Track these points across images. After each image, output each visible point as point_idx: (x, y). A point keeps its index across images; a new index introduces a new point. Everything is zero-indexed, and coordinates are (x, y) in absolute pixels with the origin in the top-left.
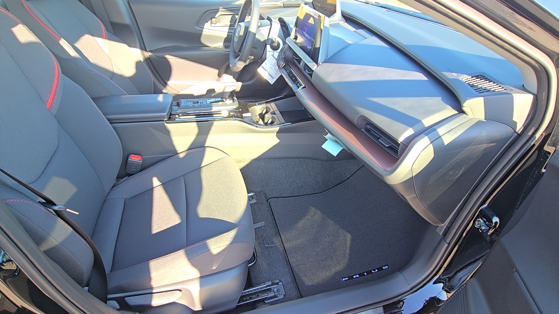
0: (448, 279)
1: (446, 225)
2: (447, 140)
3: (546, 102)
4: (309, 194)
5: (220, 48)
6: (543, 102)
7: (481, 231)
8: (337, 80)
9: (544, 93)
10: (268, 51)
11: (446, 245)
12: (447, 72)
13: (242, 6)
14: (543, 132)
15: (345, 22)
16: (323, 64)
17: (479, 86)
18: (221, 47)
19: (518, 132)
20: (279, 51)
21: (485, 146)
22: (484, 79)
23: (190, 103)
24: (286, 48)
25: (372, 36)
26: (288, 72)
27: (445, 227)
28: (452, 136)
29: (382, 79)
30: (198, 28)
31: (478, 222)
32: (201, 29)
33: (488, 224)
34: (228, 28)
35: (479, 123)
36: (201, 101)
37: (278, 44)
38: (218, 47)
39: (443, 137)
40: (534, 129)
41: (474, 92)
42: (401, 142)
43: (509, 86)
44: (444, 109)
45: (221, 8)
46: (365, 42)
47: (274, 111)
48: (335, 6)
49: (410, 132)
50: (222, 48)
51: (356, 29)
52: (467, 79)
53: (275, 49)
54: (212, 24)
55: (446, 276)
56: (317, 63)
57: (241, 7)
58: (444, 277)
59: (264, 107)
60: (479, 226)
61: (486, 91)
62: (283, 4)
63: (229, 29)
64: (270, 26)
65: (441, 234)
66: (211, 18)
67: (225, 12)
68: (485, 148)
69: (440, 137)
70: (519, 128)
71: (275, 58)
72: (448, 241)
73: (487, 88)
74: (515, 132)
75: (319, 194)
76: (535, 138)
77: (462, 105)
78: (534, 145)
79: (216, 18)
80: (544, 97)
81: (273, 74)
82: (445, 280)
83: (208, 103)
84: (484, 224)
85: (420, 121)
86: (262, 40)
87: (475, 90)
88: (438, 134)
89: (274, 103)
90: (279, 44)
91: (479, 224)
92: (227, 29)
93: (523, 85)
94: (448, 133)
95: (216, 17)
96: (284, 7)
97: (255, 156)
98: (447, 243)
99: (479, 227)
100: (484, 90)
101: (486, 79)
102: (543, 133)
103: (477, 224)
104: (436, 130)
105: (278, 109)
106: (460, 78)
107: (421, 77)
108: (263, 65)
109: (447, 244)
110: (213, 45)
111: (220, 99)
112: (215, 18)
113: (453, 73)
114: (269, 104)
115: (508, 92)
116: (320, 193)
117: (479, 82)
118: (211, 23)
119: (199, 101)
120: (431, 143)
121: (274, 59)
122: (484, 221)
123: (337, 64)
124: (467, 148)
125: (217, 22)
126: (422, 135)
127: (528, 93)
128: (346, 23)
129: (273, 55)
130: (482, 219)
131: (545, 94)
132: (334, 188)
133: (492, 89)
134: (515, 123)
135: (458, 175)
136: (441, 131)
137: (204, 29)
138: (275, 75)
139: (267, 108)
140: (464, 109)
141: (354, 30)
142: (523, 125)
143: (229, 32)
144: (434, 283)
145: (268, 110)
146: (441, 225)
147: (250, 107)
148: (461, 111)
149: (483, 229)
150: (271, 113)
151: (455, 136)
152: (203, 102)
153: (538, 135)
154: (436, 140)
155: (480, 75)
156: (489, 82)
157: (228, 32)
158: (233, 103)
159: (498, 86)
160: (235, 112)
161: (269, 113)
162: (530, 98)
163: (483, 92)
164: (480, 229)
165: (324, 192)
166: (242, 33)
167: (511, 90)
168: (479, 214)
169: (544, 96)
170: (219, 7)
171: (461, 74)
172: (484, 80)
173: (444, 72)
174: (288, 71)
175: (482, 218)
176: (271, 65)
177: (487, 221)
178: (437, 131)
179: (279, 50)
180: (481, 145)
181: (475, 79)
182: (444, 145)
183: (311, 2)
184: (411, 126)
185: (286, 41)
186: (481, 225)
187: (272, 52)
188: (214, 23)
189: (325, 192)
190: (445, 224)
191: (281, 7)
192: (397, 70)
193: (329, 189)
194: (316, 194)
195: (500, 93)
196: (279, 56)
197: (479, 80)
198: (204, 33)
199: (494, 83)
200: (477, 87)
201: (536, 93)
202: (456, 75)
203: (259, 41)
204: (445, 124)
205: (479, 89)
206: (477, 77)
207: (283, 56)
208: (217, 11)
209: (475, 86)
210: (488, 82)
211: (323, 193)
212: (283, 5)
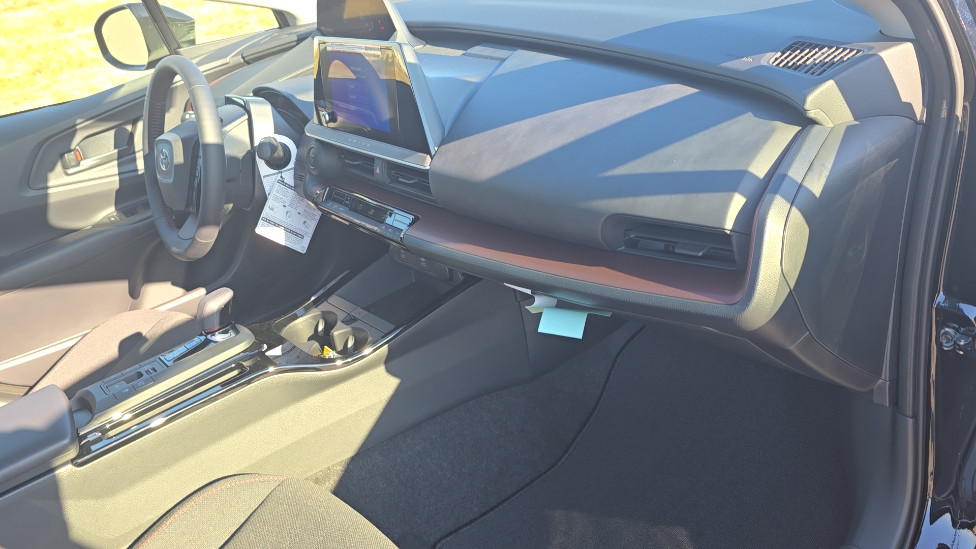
0: (951, 496)
1: (887, 379)
2: (816, 186)
3: (939, 45)
4: (527, 485)
5: (112, 222)
6: (936, 48)
7: (962, 353)
8: (505, 167)
9: (928, 31)
10: (265, 177)
11: (910, 421)
12: (729, 61)
13: (147, 93)
14: (964, 102)
15: (425, 45)
16: (443, 147)
17: (808, 63)
18: (113, 216)
19: (920, 120)
20: (293, 166)
21: (882, 171)
22: (807, 47)
23: (117, 386)
24: (313, 150)
25: (515, 51)
26: (347, 202)
27: (888, 383)
28: (820, 175)
29: (605, 124)
30: (32, 193)
31: (946, 337)
32: (42, 192)
33: (965, 331)
34: (116, 162)
35: (850, 131)
36: (146, 368)
37: (283, 150)
38: (107, 220)
39: (805, 184)
40: (946, 103)
41: (808, 76)
42: (731, 231)
43: (860, 44)
44: (773, 130)
45: (79, 121)
46: (507, 67)
47: (349, 314)
48: (388, 18)
49: (738, 202)
50: (118, 219)
51: (466, 50)
52: (776, 59)
53: (279, 163)
54: (68, 168)
55: (945, 493)
56: (428, 152)
57: (145, 96)
58: (944, 495)
59: (315, 317)
60: (951, 343)
61: (828, 68)
62: (243, 58)
63: (119, 165)
64: (246, 117)
65: (888, 405)
66: (62, 156)
67: (95, 127)
68: (885, 176)
69: (801, 185)
70: (919, 109)
71: (290, 187)
72: (909, 411)
73: (826, 61)
74: (917, 124)
75: (551, 471)
76: (958, 117)
77: (803, 108)
78: (962, 133)
79: (75, 149)
80: (932, 39)
81: (297, 225)
82: (950, 502)
83: (169, 365)
84: (958, 335)
85: (745, 172)
86: (240, 155)
87: (806, 72)
88: (795, 182)
89: (336, 295)
90: (286, 149)
91: (949, 340)
92: (113, 168)
93: (881, 32)
94: (810, 173)
95: (73, 147)
96: (248, 63)
97: (350, 451)
98: (909, 417)
99: (954, 345)
100: (822, 66)
101: (812, 46)
102: (965, 104)
103: (946, 343)
104: (785, 176)
105: (356, 305)
106: (763, 62)
107: (677, 91)
108: (266, 212)
109: (911, 418)
110: (86, 223)
111: (197, 340)
112: (70, 151)
113: (742, 58)
114: (325, 302)
115: (867, 52)
116: (553, 466)
117: (802, 57)
118: (65, 167)
119: (142, 370)
120: (792, 205)
121: (289, 190)
122: (954, 328)
123: (481, 134)
124: (857, 188)
125: (80, 159)
126: (767, 196)
127: (902, 41)
128: (427, 45)
129: (282, 182)
130: (949, 327)
131: (931, 33)
132: (578, 439)
133: (836, 60)
134: (909, 105)
135: (865, 254)
136: (796, 172)
137: (50, 191)
138: (302, 227)
139: (325, 315)
140: (812, 114)
141: (462, 53)
142: (923, 105)
143: (120, 171)
144: (932, 521)
145: (331, 319)
146: (877, 384)
147: (280, 330)
148: (806, 123)
149: (963, 345)
150: (343, 322)
151: (826, 173)
152: (154, 369)
153: (959, 112)
154: (797, 196)
155: (795, 43)
156: (820, 50)
157: (119, 174)
158: (238, 336)
159: (841, 50)
160: (251, 357)
161: (339, 323)
162: (907, 50)
163: (825, 70)
164: (958, 347)
165: (560, 458)
166: (179, 157)
167: (871, 48)
168: (938, 318)
169: (931, 37)
170: (75, 121)
171: (760, 55)
172: (807, 50)
173: (724, 64)
174: (347, 200)
175: (947, 324)
176: (285, 206)
177: (960, 326)
178: (789, 177)
179: (291, 165)
180: (877, 172)
181: (790, 55)
182: (816, 197)
183: (315, 29)
184: (734, 189)
185: (307, 134)
186: (955, 339)
187: (274, 174)
188: (73, 163)
189: (564, 459)
190: (883, 377)
191: (238, 66)
192: (623, 96)
193: (569, 447)
194: (544, 476)
195: (853, 62)
196: (297, 177)
197: (800, 53)
198: (52, 200)
199: (830, 48)
200: (807, 66)
201: (914, 38)
202: (750, 59)
203: (233, 159)
204: (795, 158)
205: (812, 68)
206: (792, 48)
207: (314, 173)
208: (71, 132)
209: (800, 65)
210: (817, 50)
211: (559, 464)
212: (242, 60)
